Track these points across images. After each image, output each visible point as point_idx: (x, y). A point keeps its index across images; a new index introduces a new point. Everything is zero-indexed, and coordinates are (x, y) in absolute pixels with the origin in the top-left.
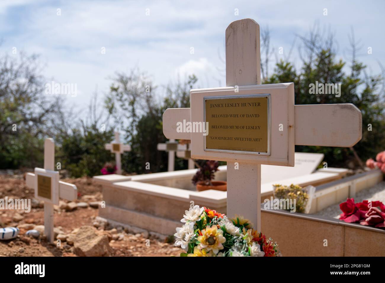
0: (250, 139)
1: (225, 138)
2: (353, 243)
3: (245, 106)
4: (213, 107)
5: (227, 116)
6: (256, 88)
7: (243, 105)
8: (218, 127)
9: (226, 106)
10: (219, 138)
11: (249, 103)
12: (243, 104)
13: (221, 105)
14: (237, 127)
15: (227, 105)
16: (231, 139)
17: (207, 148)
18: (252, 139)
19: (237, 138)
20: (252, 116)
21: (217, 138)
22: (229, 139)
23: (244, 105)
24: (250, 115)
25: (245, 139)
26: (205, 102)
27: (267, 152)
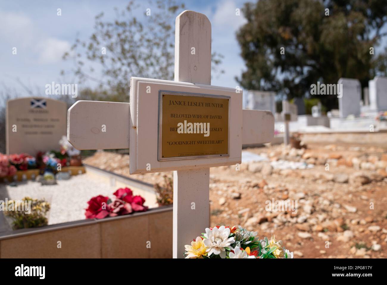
0: (213, 141)
1: (187, 143)
2: (108, 235)
3: (209, 106)
4: (173, 104)
5: (190, 116)
7: (207, 106)
9: (188, 105)
10: (179, 143)
11: (213, 104)
12: (207, 104)
13: (182, 103)
15: (190, 104)
16: (193, 143)
17: (163, 157)
18: (215, 142)
19: (200, 142)
20: (215, 117)
21: (177, 143)
24: (213, 116)
25: (208, 142)
26: (161, 97)
27: (227, 153)
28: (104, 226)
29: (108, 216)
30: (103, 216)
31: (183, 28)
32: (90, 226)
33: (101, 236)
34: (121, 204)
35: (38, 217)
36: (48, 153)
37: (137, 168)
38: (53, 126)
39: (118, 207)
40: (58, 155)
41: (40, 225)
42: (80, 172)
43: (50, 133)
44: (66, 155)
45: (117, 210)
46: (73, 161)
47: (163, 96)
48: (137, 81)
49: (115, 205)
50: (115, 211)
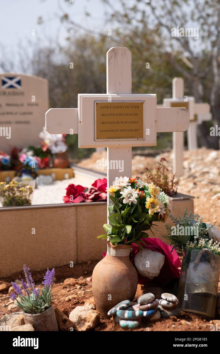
1: (113, 131)
2: (83, 219)
4: (103, 108)
5: (114, 115)
6: (142, 96)
8: (106, 123)
10: (107, 131)
11: (131, 106)
13: (109, 107)
14: (122, 123)
15: (114, 107)
16: (117, 131)
17: (97, 139)
18: (133, 130)
19: (122, 130)
20: (133, 115)
21: (106, 131)
22: (116, 131)
23: (127, 107)
24: (131, 114)
25: (127, 130)
26: (96, 104)
27: (143, 138)
28: (79, 209)
29: (83, 201)
30: (79, 201)
31: (110, 59)
32: (67, 208)
33: (77, 219)
34: (96, 191)
35: (24, 198)
36: (25, 150)
37: (82, 145)
38: (31, 113)
39: (93, 193)
40: (37, 152)
41: (25, 205)
42: (67, 176)
43: (27, 122)
44: (49, 151)
45: (93, 196)
46: (57, 161)
47: (97, 104)
48: (81, 96)
49: (90, 192)
50: (90, 197)
